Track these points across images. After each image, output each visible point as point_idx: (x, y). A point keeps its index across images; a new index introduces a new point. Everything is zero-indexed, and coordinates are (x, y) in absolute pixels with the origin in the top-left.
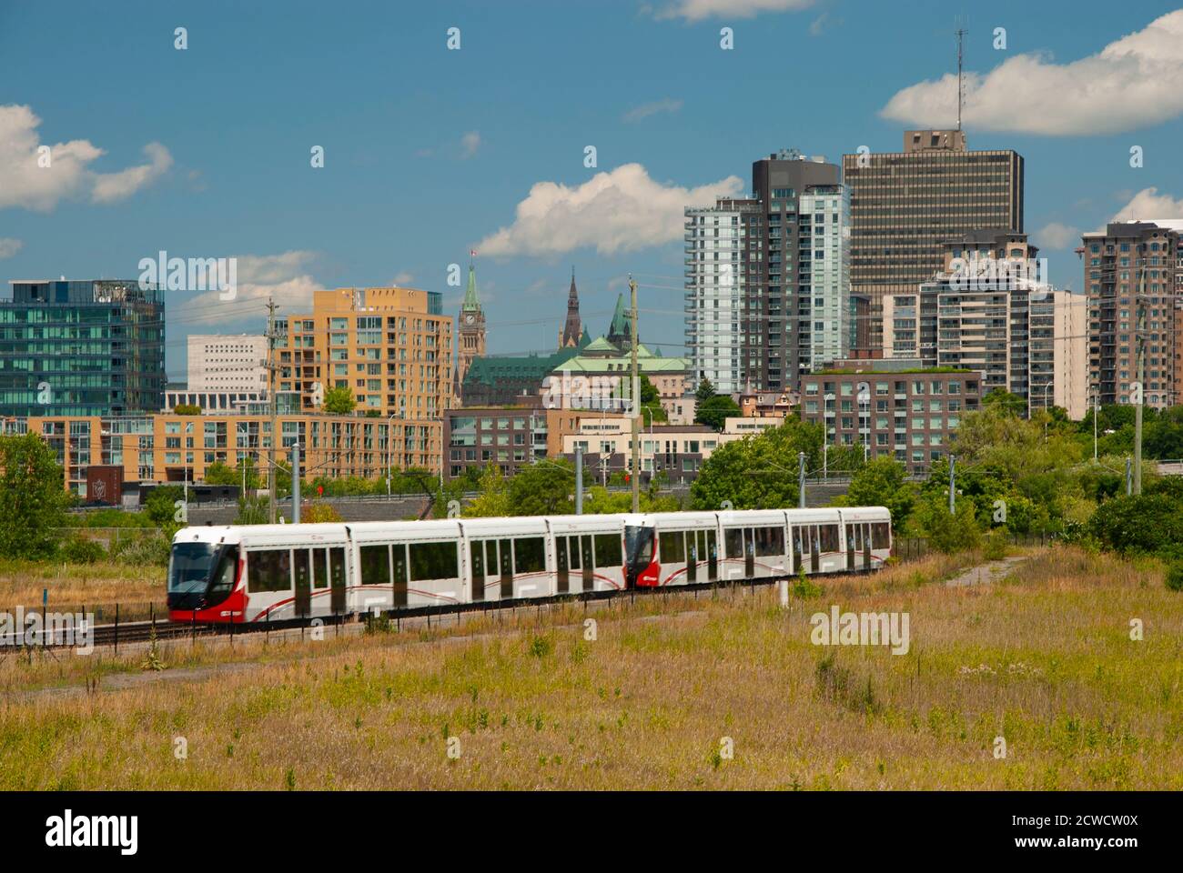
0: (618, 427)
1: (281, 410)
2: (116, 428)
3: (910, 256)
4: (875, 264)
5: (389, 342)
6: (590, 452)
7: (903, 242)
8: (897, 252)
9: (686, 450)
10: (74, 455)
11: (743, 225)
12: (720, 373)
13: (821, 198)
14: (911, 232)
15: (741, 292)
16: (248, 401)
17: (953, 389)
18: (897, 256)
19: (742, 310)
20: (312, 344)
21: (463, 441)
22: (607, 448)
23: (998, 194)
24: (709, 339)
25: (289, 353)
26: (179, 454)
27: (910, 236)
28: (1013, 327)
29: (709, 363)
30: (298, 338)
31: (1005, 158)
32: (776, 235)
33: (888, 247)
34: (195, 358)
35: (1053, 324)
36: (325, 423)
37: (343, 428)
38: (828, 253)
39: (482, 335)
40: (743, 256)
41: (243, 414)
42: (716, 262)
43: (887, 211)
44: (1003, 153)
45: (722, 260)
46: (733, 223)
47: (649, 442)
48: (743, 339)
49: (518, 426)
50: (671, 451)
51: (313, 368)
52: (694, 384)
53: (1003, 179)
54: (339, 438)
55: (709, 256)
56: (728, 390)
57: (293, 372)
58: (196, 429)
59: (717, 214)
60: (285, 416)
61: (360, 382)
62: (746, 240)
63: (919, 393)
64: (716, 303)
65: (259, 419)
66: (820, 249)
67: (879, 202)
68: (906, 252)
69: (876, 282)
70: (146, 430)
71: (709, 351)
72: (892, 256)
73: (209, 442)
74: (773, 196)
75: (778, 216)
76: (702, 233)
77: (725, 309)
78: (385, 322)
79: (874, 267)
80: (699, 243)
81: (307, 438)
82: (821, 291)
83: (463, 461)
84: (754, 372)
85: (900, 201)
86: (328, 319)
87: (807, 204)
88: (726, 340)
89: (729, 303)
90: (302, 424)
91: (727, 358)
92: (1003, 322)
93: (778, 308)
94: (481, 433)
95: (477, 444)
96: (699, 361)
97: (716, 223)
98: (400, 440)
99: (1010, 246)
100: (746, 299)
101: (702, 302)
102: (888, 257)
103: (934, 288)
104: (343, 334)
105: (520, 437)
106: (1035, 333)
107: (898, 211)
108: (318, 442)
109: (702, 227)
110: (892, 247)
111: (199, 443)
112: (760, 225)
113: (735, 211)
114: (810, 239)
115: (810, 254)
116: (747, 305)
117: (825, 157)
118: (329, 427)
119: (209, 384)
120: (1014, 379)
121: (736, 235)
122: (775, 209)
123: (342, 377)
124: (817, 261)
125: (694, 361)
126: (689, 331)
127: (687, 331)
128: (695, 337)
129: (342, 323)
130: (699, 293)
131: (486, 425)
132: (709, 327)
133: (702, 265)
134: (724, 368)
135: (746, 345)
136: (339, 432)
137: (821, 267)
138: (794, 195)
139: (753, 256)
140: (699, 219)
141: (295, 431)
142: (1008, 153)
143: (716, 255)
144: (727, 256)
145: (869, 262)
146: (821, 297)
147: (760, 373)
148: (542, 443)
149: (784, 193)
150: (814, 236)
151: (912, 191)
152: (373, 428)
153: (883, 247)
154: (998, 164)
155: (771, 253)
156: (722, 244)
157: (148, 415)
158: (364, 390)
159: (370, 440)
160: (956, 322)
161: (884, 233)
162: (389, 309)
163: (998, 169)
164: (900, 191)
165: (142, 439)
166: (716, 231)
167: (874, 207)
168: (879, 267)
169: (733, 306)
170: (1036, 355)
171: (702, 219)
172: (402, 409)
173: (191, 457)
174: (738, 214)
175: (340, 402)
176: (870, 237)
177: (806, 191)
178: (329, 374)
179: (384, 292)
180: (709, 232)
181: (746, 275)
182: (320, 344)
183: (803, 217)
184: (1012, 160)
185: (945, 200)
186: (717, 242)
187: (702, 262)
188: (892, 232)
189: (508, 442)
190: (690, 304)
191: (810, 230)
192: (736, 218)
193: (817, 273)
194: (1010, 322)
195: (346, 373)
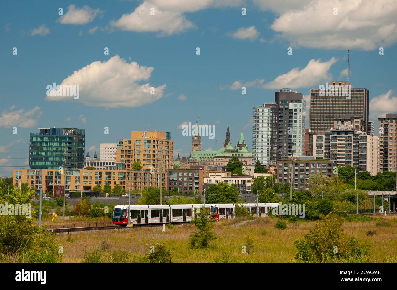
0: (221, 176)
1: (119, 169)
2: (69, 173)
3: (331, 121)
4: (320, 124)
5: (153, 148)
6: (212, 183)
7: (329, 116)
8: (327, 120)
9: (241, 183)
10: (56, 182)
11: (271, 112)
12: (263, 158)
13: (296, 104)
14: (331, 114)
15: (270, 133)
16: (109, 165)
17: (324, 166)
18: (327, 121)
19: (270, 139)
20: (130, 148)
21: (173, 179)
22: (217, 182)
23: (360, 102)
24: (260, 147)
25: (123, 151)
26: (87, 182)
27: (331, 115)
28: (354, 146)
29: (260, 155)
30: (126, 146)
31: (362, 91)
32: (281, 115)
33: (324, 118)
34: (102, 150)
35: (366, 145)
36: (132, 173)
37: (138, 175)
38: (298, 121)
39: (200, 143)
40: (271, 122)
41: (107, 169)
42: (263, 123)
43: (324, 107)
44: (362, 89)
45: (264, 123)
46: (268, 111)
47: (230, 180)
48: (271, 148)
49: (190, 174)
50: (237, 183)
51: (130, 155)
52: (255, 162)
53: (362, 97)
54: (136, 177)
55: (260, 121)
56: (265, 164)
57: (124, 157)
58: (93, 174)
59: (263, 108)
60: (120, 170)
61: (144, 160)
62: (272, 116)
63: (313, 167)
64: (262, 136)
65: (112, 171)
66: (295, 120)
67: (321, 104)
68: (330, 120)
69: (320, 129)
70: (78, 174)
71: (260, 151)
72: (325, 121)
73: (96, 178)
74: (281, 103)
75: (282, 109)
76: (258, 114)
77: (265, 138)
78: (152, 142)
79: (320, 125)
80: (257, 117)
81: (126, 177)
82: (295, 133)
83: (173, 185)
84: (274, 158)
85: (328, 104)
86: (135, 141)
87: (291, 106)
88: (265, 148)
89: (267, 136)
90: (125, 173)
91: (265, 154)
92: (351, 144)
93: (282, 138)
94: (179, 176)
95: (177, 180)
96: (256, 154)
97: (263, 111)
98: (156, 178)
99: (355, 120)
100: (272, 135)
101: (258, 136)
102: (324, 121)
103: (329, 133)
104: (139, 145)
105: (191, 178)
106: (361, 148)
107: (328, 107)
108: (130, 178)
109: (258, 112)
110: (326, 118)
111: (93, 178)
112: (277, 112)
113: (269, 107)
114: (292, 116)
115: (292, 121)
116: (272, 137)
117: (297, 91)
118: (133, 174)
119: (106, 159)
120: (354, 162)
121: (269, 115)
122: (281, 107)
123: (139, 158)
124: (295, 123)
125: (255, 154)
126: (254, 145)
127: (253, 145)
128: (255, 147)
129: (139, 142)
130: (257, 133)
131: (180, 174)
132: (260, 144)
133: (258, 124)
134: (265, 157)
135: (271, 150)
136: (136, 175)
137: (295, 125)
138: (287, 103)
139: (274, 122)
140: (257, 110)
141: (122, 175)
142: (363, 89)
143: (263, 121)
144: (266, 121)
145: (318, 123)
146: (295, 135)
147: (276, 158)
148: (197, 180)
149: (284, 102)
150: (293, 116)
151: (332, 101)
152: (147, 175)
153: (323, 118)
154: (360, 92)
155: (280, 121)
156: (264, 118)
157: (79, 170)
158: (145, 163)
159: (146, 178)
160: (336, 144)
161: (323, 114)
162: (154, 138)
163: (360, 94)
164: (328, 101)
165: (76, 177)
166: (263, 114)
167: (320, 106)
168: (321, 125)
169: (268, 137)
170: (361, 155)
171: (258, 110)
172: (157, 168)
173: (91, 182)
174: (269, 108)
175: (137, 166)
176: (318, 115)
177: (291, 101)
178: (135, 157)
179: (152, 132)
180: (260, 114)
181: (272, 127)
182: (132, 148)
183: (290, 110)
184: (364, 91)
185: (342, 104)
186: (263, 117)
187: (258, 123)
188: (326, 114)
189: (187, 180)
190: (254, 136)
191: (292, 114)
192: (269, 110)
193: (294, 127)
194: (353, 144)
195: (140, 157)
